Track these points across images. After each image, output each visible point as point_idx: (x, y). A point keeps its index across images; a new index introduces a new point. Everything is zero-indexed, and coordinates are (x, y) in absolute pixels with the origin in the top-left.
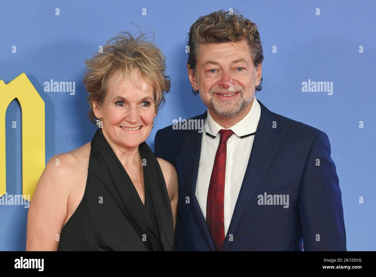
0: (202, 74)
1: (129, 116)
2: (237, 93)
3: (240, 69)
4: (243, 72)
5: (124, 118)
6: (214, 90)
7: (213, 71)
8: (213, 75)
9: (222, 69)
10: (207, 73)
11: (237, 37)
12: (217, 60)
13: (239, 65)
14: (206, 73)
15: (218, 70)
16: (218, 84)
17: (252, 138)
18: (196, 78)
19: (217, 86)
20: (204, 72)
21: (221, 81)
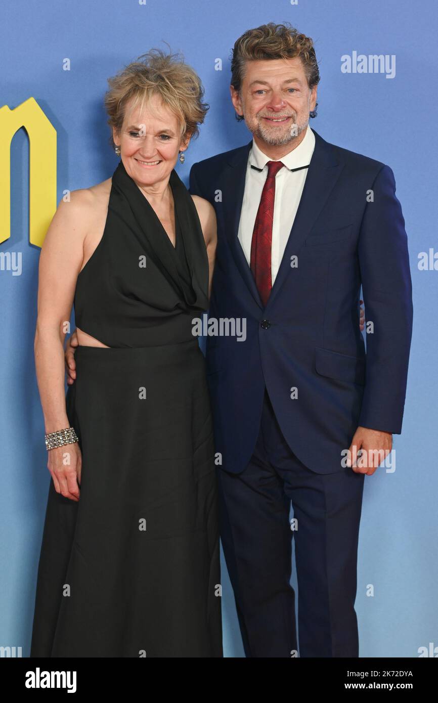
0: (248, 96)
1: (143, 149)
2: (289, 118)
3: (292, 90)
4: (295, 94)
5: (138, 150)
6: (261, 114)
7: (260, 92)
8: (261, 97)
9: (271, 89)
10: (254, 95)
11: (290, 53)
12: (266, 80)
13: (291, 85)
14: (252, 94)
15: (267, 92)
16: (268, 108)
17: (305, 171)
18: (241, 101)
19: (265, 108)
20: (250, 93)
21: (271, 103)
